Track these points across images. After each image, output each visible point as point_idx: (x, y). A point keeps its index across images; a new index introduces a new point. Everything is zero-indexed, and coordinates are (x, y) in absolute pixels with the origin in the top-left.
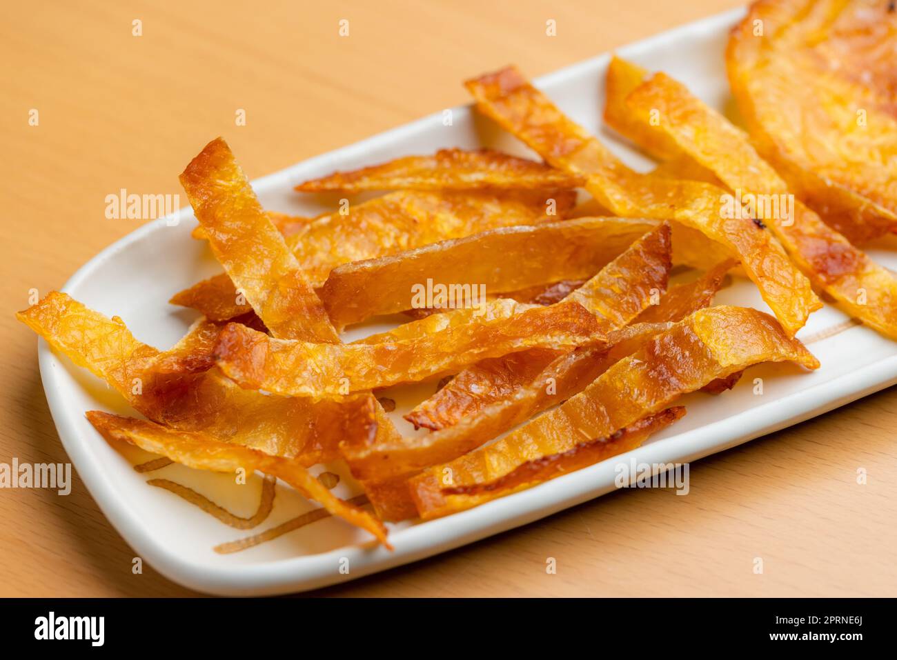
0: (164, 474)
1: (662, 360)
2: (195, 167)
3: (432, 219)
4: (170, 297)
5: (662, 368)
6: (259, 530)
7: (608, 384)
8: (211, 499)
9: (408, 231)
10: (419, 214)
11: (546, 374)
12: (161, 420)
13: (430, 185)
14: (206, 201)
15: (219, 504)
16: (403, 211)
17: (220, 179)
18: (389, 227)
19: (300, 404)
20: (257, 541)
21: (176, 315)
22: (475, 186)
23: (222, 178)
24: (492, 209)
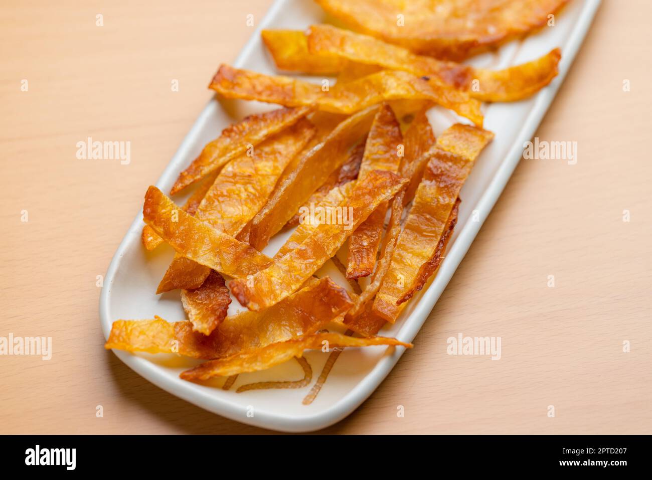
0: (239, 383)
1: (442, 174)
2: (149, 210)
3: (256, 169)
4: (156, 291)
5: (444, 178)
6: (314, 382)
7: (422, 202)
8: (276, 380)
9: (250, 183)
10: (249, 171)
11: (396, 215)
12: (217, 356)
13: (240, 152)
14: (164, 225)
15: (282, 380)
16: (238, 174)
17: (162, 209)
18: (238, 186)
19: (285, 304)
20: (318, 388)
21: (162, 299)
22: (264, 139)
23: (163, 208)
24: (279, 146)
